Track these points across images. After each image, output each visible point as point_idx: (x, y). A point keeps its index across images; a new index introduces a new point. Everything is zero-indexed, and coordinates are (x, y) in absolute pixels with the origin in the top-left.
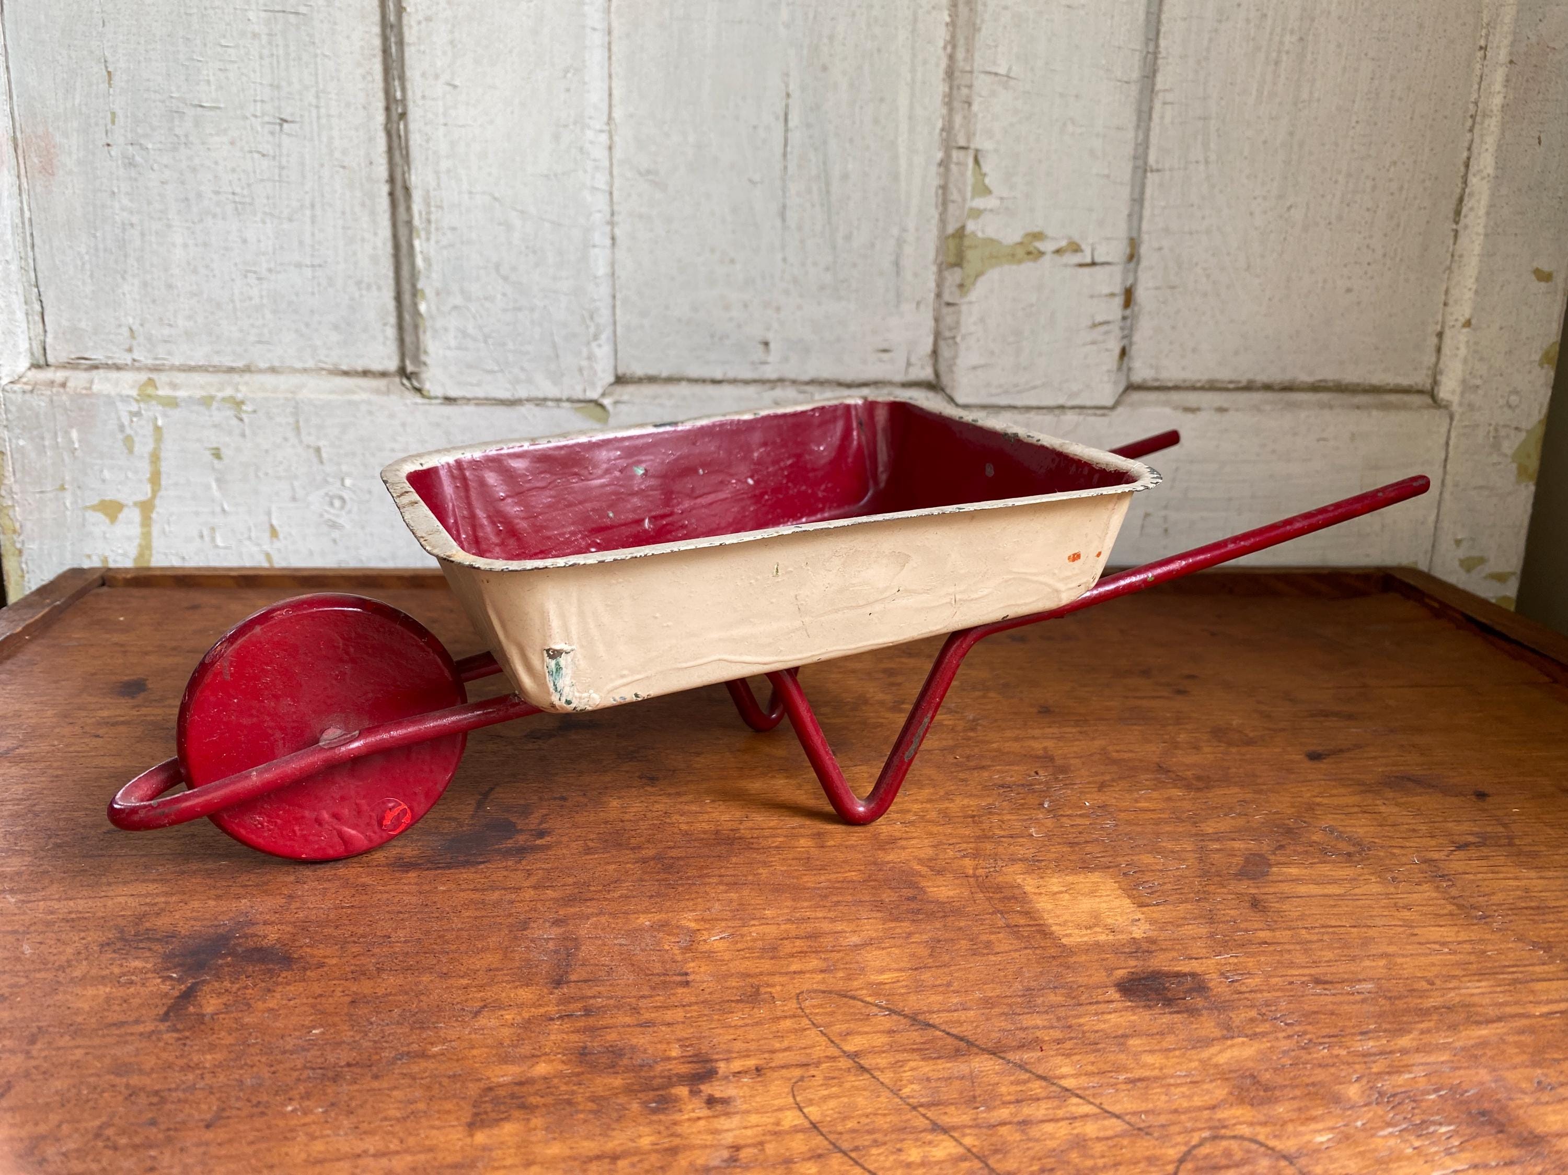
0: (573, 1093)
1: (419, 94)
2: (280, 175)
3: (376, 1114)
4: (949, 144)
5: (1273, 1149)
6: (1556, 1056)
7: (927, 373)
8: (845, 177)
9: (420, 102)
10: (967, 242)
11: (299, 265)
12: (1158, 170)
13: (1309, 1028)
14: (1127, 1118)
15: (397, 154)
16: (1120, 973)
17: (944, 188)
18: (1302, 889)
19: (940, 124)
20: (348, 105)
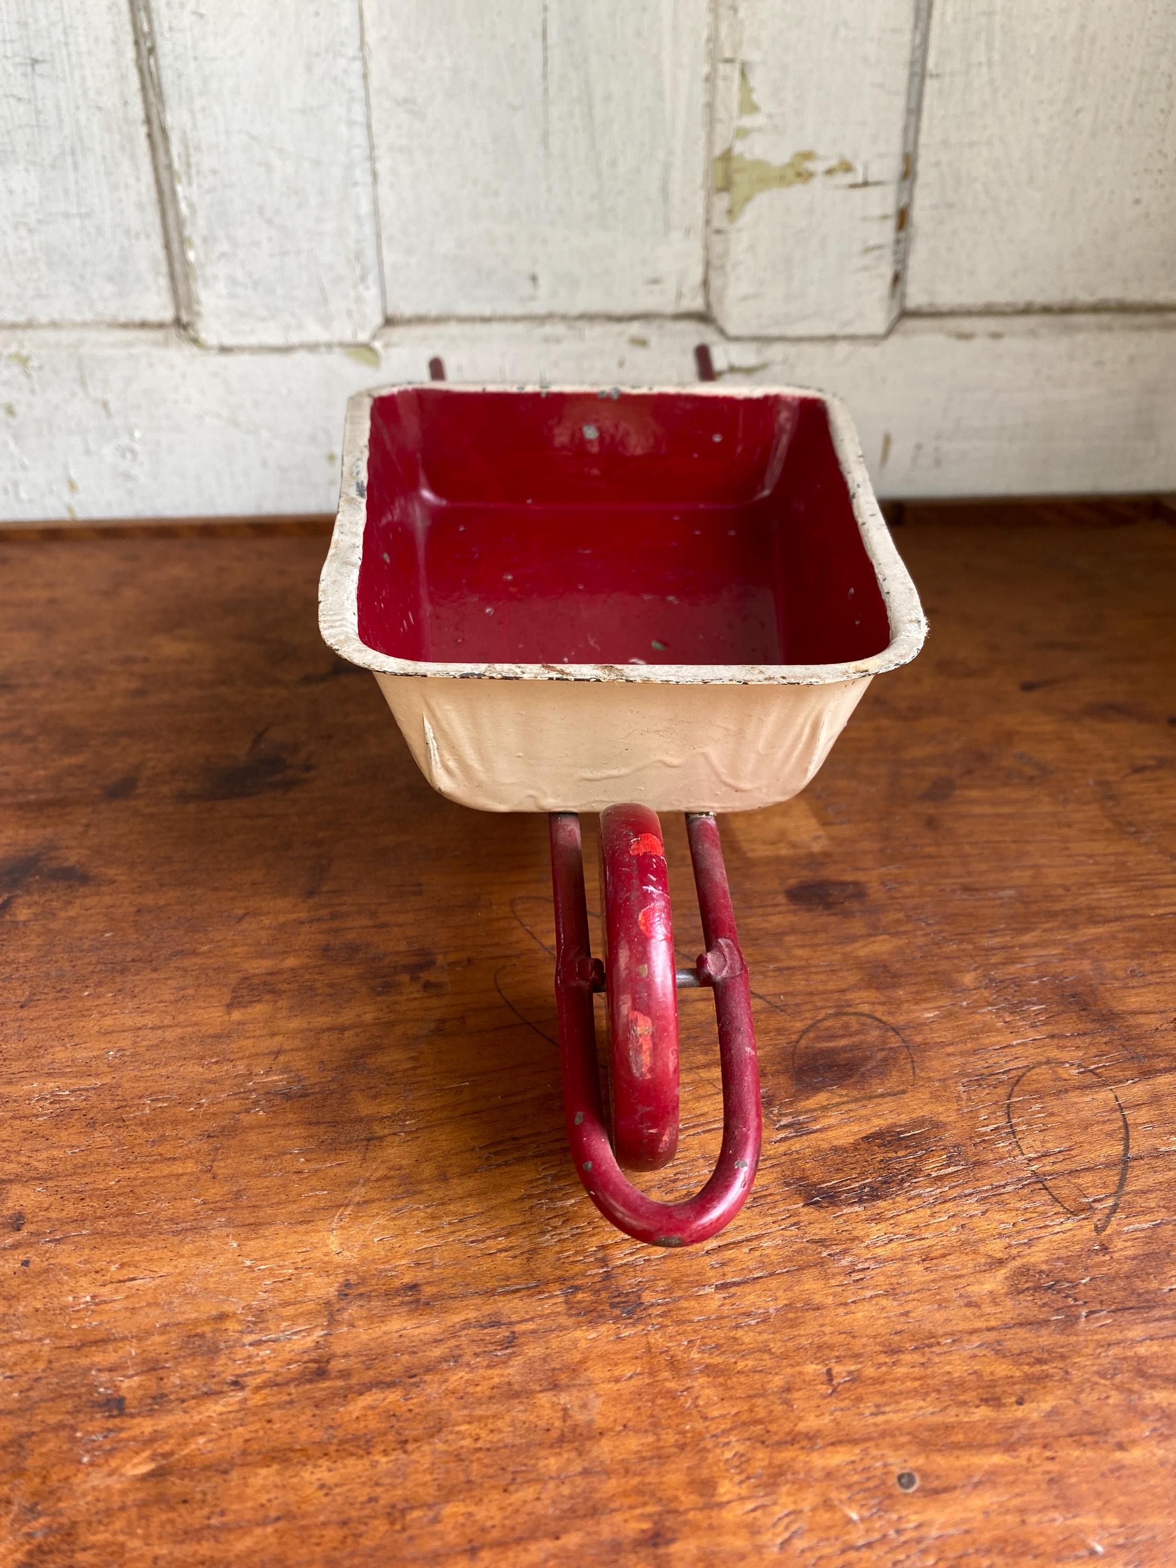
0: (315, 980)
1: (166, 26)
2: (37, 120)
3: (154, 998)
4: (714, 56)
5: (885, 1023)
6: (1156, 949)
7: (696, 304)
8: (608, 98)
9: (168, 35)
10: (734, 165)
11: (67, 215)
12: (938, 76)
13: (947, 928)
14: (768, 998)
15: (151, 93)
16: (792, 882)
17: (710, 106)
18: (977, 810)
19: (705, 35)
20: (97, 40)
